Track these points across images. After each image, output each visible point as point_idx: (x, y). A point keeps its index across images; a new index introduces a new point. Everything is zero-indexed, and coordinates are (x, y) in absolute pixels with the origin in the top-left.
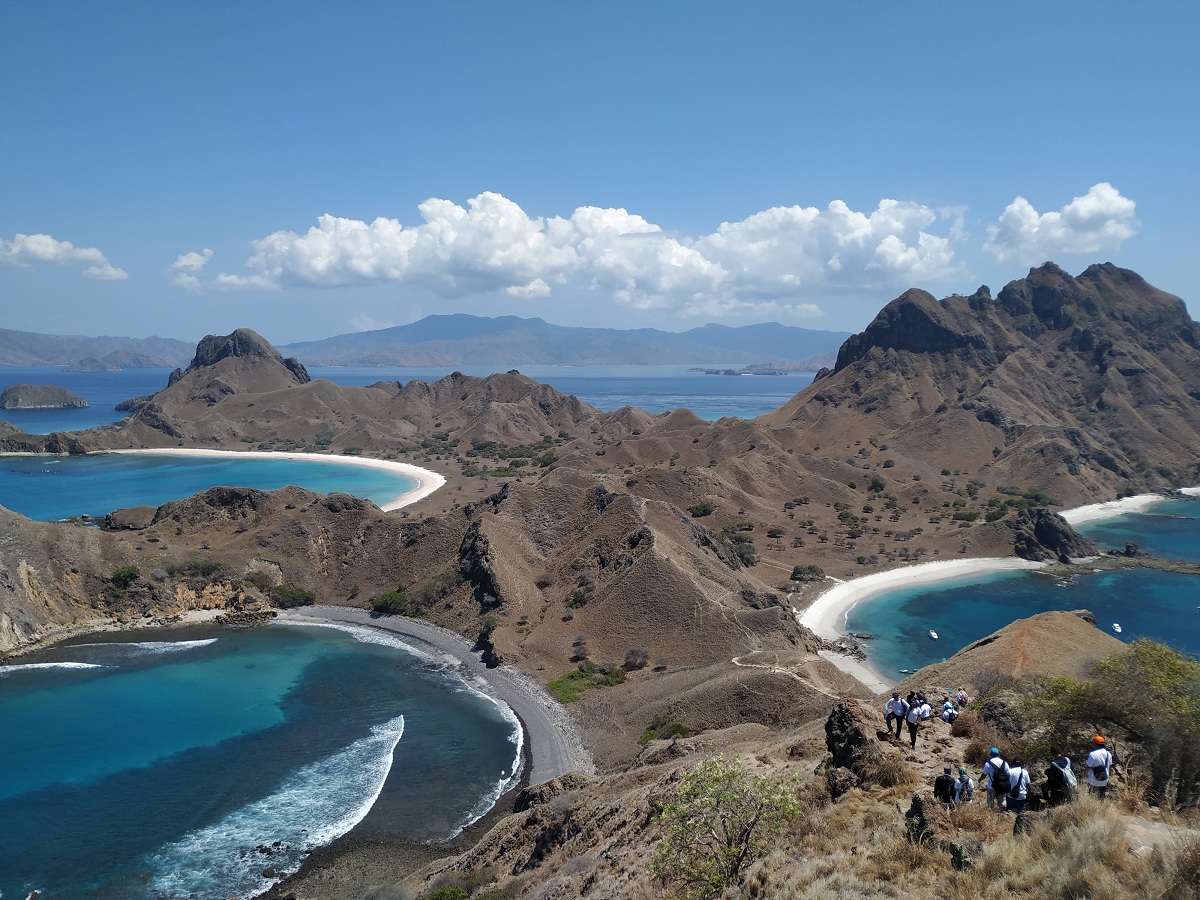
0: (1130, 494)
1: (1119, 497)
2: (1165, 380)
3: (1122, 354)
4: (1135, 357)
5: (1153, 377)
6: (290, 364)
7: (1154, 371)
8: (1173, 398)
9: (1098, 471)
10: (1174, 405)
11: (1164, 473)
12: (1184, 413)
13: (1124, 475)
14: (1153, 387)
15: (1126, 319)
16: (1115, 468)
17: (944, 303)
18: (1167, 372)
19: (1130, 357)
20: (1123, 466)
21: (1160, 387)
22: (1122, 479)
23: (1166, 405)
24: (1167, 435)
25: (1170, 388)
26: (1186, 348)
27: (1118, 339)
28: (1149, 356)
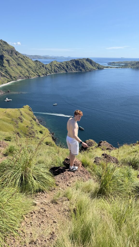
0: (10, 82)
1: (8, 82)
2: (13, 62)
3: (5, 57)
4: (8, 58)
5: (11, 61)
7: (11, 60)
8: (14, 65)
9: (4, 78)
10: (15, 66)
11: (14, 77)
12: (16, 67)
13: (8, 78)
14: (11, 63)
15: (6, 50)
16: (7, 77)
18: (13, 60)
19: (7, 57)
20: (8, 77)
21: (12, 63)
22: (8, 79)
23: (13, 66)
24: (14, 71)
25: (14, 63)
26: (16, 56)
27: (5, 54)
28: (10, 57)
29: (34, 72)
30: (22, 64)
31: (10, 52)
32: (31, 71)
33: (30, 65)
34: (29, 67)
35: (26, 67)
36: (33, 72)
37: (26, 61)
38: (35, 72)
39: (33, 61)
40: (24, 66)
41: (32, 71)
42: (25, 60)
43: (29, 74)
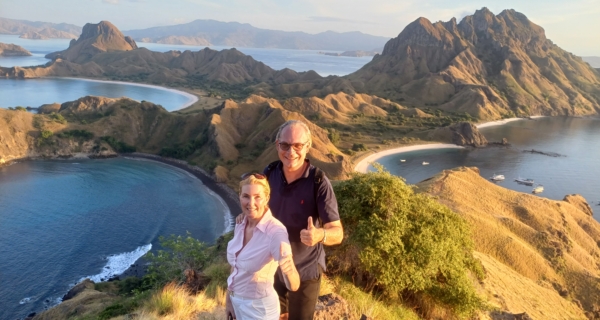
0: (507, 117)
1: (502, 118)
2: (530, 66)
3: (512, 53)
4: (518, 55)
5: (525, 64)
6: (127, 39)
7: (526, 61)
8: (532, 74)
9: (494, 106)
10: (533, 78)
11: (523, 108)
12: (536, 83)
13: (505, 108)
14: (525, 69)
15: (517, 36)
16: (502, 106)
17: (434, 25)
18: (530, 62)
20: (506, 104)
21: (528, 69)
22: (504, 110)
23: (529, 78)
24: (527, 91)
25: (532, 70)
26: (542, 51)
27: (512, 46)
28: (524, 54)
29: (588, 99)
30: (557, 74)
31: (529, 40)
32: (580, 96)
33: (580, 78)
34: (577, 85)
35: (567, 84)
36: (584, 100)
37: (570, 68)
38: (592, 98)
39: (591, 69)
40: (561, 79)
41: (584, 96)
42: (567, 63)
43: (572, 104)
